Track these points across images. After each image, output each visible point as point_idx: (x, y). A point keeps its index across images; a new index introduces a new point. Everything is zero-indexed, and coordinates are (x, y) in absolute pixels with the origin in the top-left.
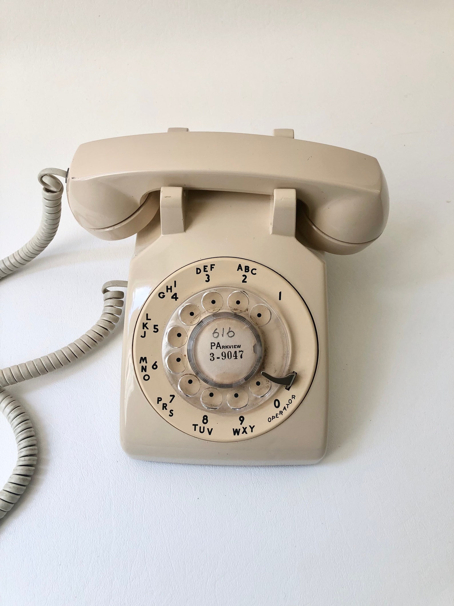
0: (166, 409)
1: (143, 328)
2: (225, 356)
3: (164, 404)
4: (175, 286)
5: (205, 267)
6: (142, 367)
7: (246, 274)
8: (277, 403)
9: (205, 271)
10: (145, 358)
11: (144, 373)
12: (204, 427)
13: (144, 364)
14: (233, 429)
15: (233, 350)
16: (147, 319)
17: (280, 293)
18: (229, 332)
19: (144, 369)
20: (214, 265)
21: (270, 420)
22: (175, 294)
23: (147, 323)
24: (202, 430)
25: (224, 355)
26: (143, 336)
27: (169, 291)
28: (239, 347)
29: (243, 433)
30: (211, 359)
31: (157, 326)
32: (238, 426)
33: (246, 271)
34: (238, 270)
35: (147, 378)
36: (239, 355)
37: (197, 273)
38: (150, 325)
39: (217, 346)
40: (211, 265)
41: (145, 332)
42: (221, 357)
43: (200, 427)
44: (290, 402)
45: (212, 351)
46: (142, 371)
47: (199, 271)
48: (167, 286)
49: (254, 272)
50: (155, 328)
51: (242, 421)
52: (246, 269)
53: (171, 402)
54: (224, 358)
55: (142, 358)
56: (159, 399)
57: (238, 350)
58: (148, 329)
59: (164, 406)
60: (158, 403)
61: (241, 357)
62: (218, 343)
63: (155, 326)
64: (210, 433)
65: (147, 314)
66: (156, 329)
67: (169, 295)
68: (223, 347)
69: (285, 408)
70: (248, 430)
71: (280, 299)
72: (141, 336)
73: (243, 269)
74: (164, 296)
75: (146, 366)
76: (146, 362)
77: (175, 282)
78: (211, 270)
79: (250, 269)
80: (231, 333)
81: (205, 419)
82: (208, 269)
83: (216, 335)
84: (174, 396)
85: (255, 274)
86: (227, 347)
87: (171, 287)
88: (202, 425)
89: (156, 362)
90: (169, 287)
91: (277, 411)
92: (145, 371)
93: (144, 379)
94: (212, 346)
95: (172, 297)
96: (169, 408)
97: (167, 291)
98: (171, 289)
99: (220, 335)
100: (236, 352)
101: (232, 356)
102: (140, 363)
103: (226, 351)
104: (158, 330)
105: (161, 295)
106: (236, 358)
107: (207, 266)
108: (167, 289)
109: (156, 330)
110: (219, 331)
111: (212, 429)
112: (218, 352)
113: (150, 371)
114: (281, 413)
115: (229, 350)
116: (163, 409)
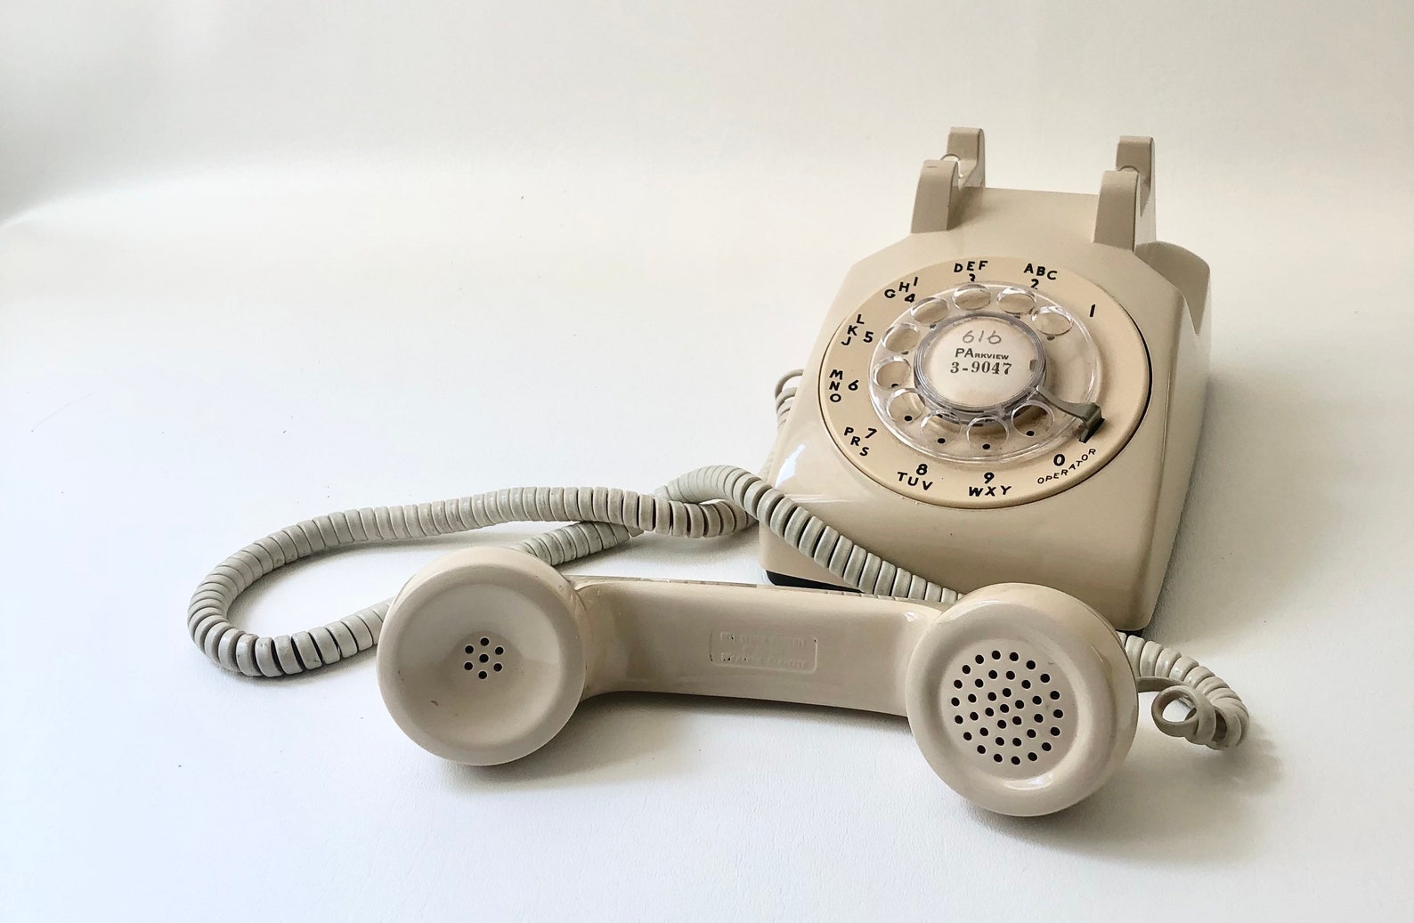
0: (857, 445)
1: (849, 333)
2: (978, 369)
3: (854, 438)
4: (915, 285)
5: (970, 264)
6: (833, 383)
7: (1038, 278)
8: (1059, 459)
9: (968, 269)
10: (841, 373)
11: (833, 391)
12: (917, 479)
13: (836, 379)
14: (971, 488)
15: (993, 362)
16: (858, 322)
17: (1093, 307)
18: (992, 336)
19: (834, 386)
20: (986, 262)
21: (1041, 481)
22: (913, 296)
23: (856, 327)
24: (913, 482)
25: (976, 365)
26: (846, 342)
27: (904, 289)
28: (1006, 358)
29: (987, 494)
30: (952, 371)
31: (872, 333)
32: (979, 483)
33: (1038, 274)
34: (1025, 272)
35: (836, 398)
36: (1002, 369)
37: (956, 271)
38: (861, 331)
39: (967, 354)
40: (981, 262)
41: (850, 338)
42: (970, 368)
43: (911, 478)
44: (1085, 457)
45: (956, 360)
46: (831, 388)
47: (959, 268)
48: (902, 283)
49: (1052, 275)
50: (867, 336)
51: (989, 480)
52: (1039, 271)
53: (867, 437)
54: (975, 370)
55: (835, 372)
56: (849, 430)
57: (1001, 361)
58: (855, 334)
59: (855, 441)
60: (846, 434)
61: (1006, 372)
62: (970, 350)
63: (868, 333)
64: (926, 488)
65: (860, 316)
66: (869, 337)
67: (904, 294)
68: (978, 355)
69: (1073, 466)
70: (998, 492)
71: (1092, 315)
72: (843, 343)
73: (1035, 270)
74: (893, 296)
75: (838, 384)
76: (841, 378)
77: (917, 278)
78: (980, 268)
79: (1046, 272)
80: (995, 339)
81: (923, 469)
82: (975, 267)
83: (969, 339)
84: (875, 431)
85: (1054, 278)
86: (983, 356)
87: (908, 284)
88: (915, 476)
89: (857, 381)
90: (905, 285)
91: (1059, 469)
92: (836, 389)
93: (831, 398)
94: (957, 353)
95: (907, 299)
96: (862, 444)
97: (900, 290)
98: (907, 287)
99: (976, 340)
100: (998, 364)
101: (991, 368)
102: (831, 376)
103: (981, 361)
104: (871, 339)
105: (889, 294)
106: (997, 372)
107: (974, 263)
108: (902, 286)
109: (868, 339)
110: (977, 335)
111: (931, 483)
112: (965, 361)
113: (843, 390)
114: (1065, 472)
115: (987, 359)
116: (852, 444)
